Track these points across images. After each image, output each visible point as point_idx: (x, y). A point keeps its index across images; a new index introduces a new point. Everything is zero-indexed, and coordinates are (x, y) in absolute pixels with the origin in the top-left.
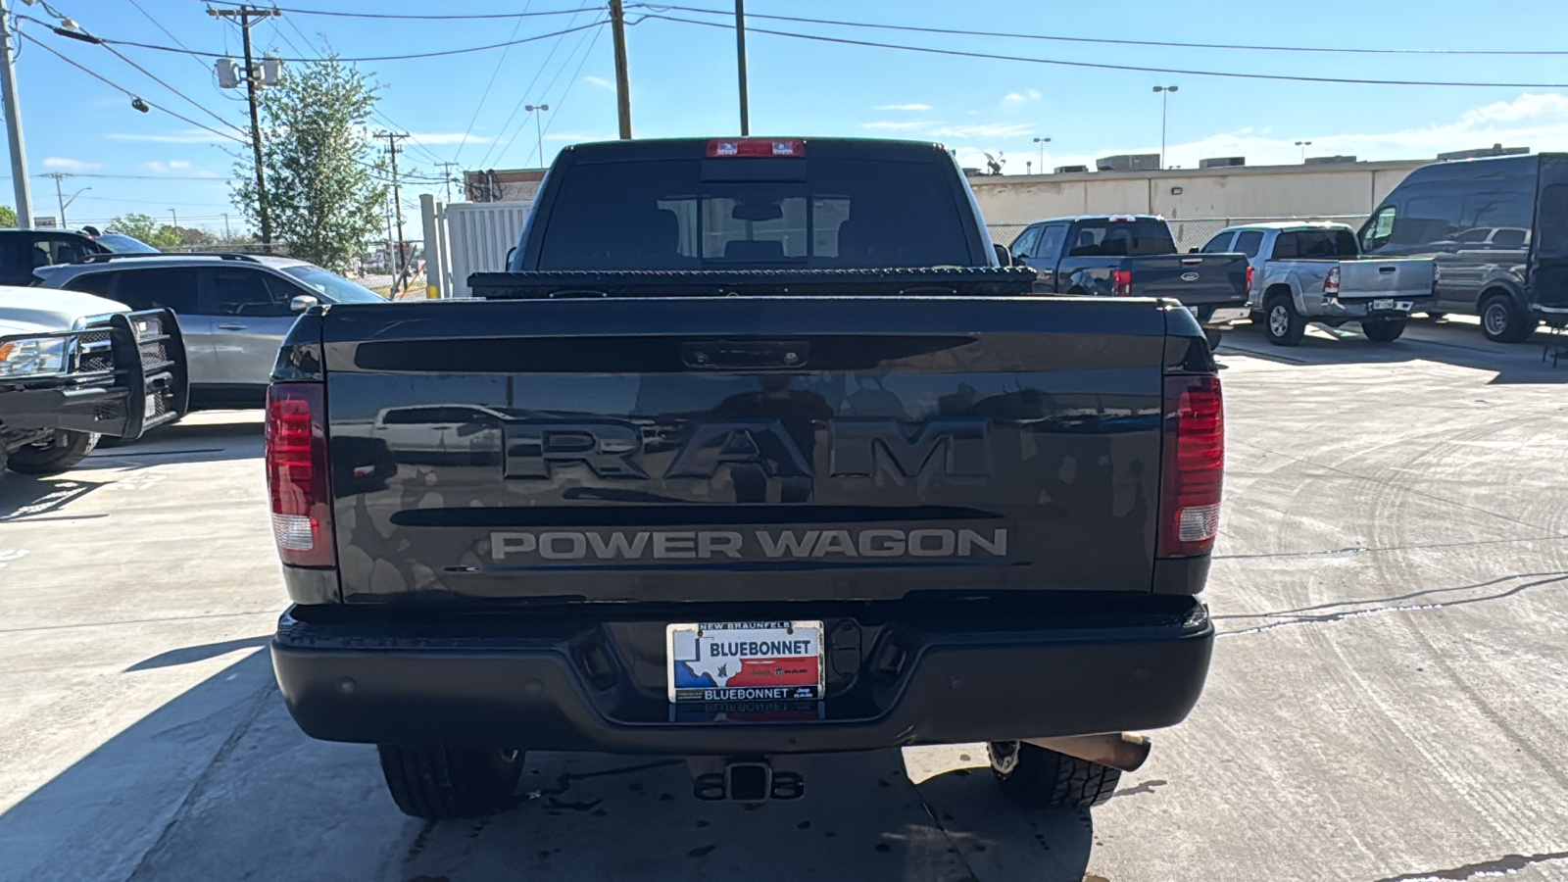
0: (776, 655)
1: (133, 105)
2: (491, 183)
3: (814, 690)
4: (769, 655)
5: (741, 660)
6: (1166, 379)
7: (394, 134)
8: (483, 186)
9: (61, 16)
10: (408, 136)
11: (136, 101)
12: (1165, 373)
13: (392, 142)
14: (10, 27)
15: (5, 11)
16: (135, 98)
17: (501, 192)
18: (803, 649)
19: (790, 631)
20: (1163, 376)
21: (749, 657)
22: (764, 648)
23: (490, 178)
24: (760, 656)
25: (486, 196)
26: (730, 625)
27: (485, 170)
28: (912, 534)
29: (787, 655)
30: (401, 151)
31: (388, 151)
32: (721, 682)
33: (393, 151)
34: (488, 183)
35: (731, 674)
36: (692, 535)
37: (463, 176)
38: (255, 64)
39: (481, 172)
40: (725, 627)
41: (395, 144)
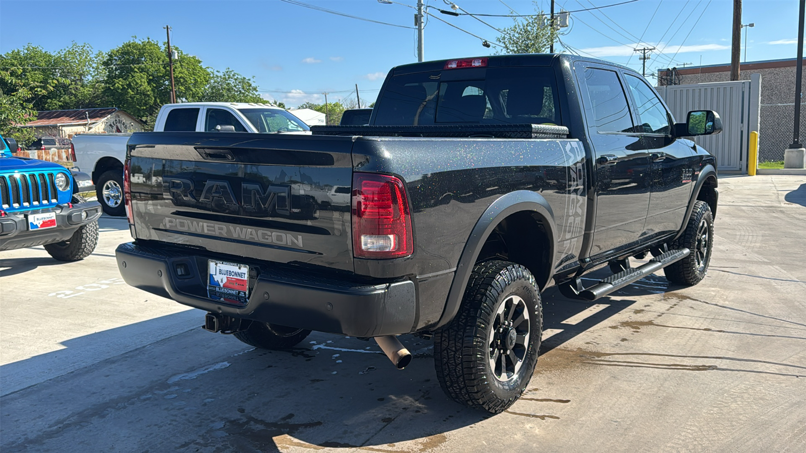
0: (236, 277)
1: (483, 45)
2: (674, 76)
3: (245, 293)
4: (234, 277)
5: (227, 277)
6: (354, 173)
7: (646, 48)
8: (669, 77)
9: (451, 3)
10: (654, 49)
11: (484, 42)
12: (354, 171)
13: (644, 53)
14: (424, 11)
15: (422, 5)
16: (484, 41)
17: (679, 81)
18: (243, 276)
19: (240, 268)
20: (353, 172)
21: (228, 276)
22: (233, 274)
23: (674, 73)
24: (231, 276)
25: (670, 82)
26: (224, 263)
27: (671, 68)
28: (273, 233)
29: (239, 278)
30: (649, 58)
31: (642, 59)
32: (222, 285)
33: (644, 58)
34: (672, 75)
35: (224, 282)
36: (212, 225)
37: (657, 72)
38: (555, 16)
39: (668, 69)
40: (223, 263)
41: (646, 54)
